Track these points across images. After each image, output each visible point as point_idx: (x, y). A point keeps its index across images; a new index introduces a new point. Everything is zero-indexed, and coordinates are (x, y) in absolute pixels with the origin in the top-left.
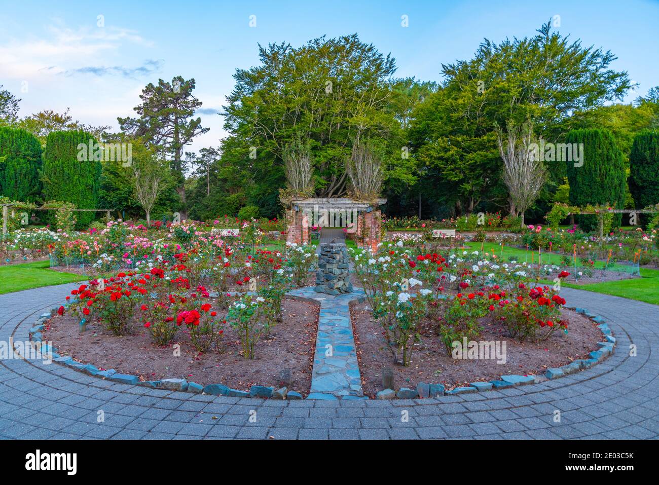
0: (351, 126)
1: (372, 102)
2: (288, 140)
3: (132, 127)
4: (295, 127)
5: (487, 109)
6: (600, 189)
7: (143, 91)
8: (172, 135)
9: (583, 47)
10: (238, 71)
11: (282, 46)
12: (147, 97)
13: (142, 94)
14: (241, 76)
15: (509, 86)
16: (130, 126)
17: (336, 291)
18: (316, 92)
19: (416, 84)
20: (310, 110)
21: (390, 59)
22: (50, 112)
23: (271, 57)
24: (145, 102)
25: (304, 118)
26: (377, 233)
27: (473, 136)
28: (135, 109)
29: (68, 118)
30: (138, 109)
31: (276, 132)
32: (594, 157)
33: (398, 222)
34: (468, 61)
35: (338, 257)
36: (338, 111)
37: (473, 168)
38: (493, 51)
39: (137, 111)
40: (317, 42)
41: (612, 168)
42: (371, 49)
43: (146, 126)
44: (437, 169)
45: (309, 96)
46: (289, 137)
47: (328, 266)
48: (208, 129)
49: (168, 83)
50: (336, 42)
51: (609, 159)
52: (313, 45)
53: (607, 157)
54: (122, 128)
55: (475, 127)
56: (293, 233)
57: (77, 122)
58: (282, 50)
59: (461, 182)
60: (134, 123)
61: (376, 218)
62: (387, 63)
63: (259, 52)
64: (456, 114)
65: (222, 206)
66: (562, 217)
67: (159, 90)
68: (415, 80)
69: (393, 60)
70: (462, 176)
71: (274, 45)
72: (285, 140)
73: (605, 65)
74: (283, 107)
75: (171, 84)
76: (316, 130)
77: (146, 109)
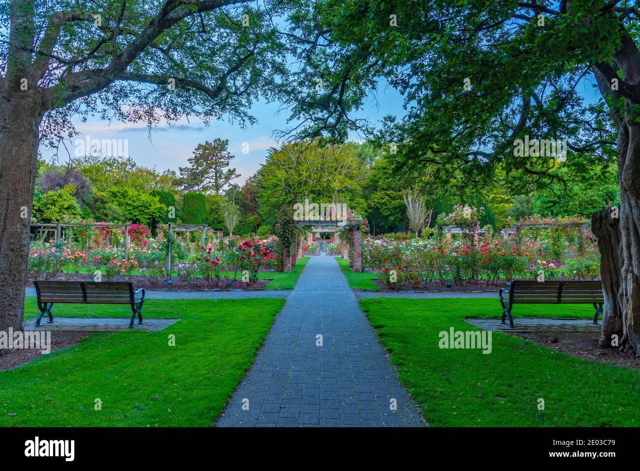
0: (332, 188)
1: (343, 173)
3: (188, 173)
4: (303, 188)
7: (195, 149)
12: (197, 152)
13: (194, 151)
16: (186, 172)
20: (311, 179)
24: (195, 156)
25: (308, 183)
28: (188, 160)
30: (190, 160)
31: (293, 190)
36: (325, 180)
37: (395, 208)
43: (195, 172)
44: (378, 209)
45: (310, 172)
46: (300, 193)
48: (240, 175)
49: (211, 143)
54: (181, 174)
59: (389, 216)
60: (189, 170)
65: (244, 225)
67: (205, 148)
70: (389, 213)
74: (297, 178)
75: (213, 143)
76: (314, 189)
77: (197, 160)
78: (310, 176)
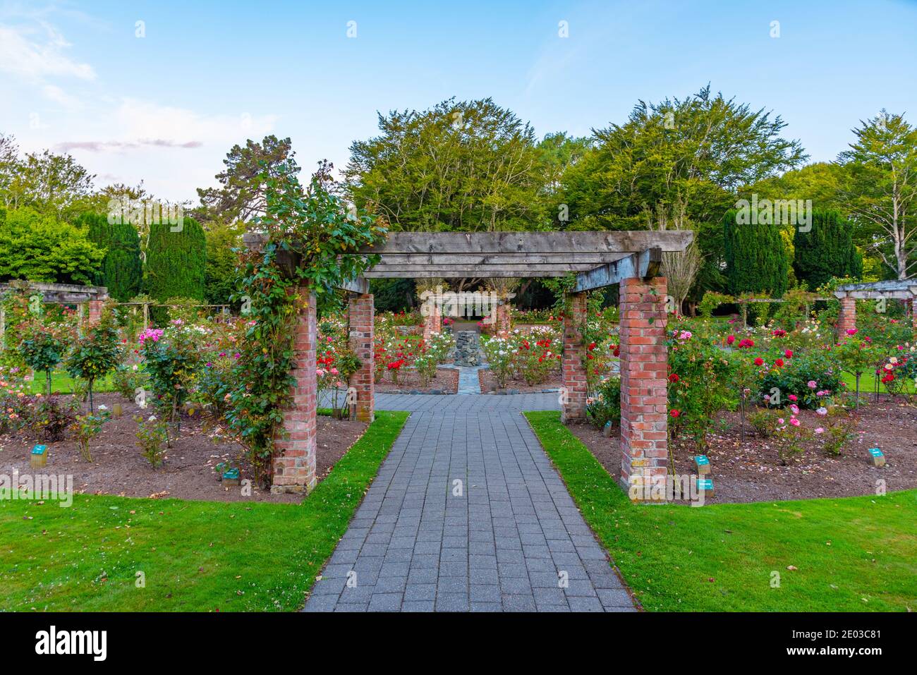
0: (485, 207)
1: (509, 176)
2: (414, 223)
3: (214, 200)
4: (421, 209)
5: (640, 184)
6: (758, 275)
7: (228, 154)
8: (263, 209)
9: (753, 110)
10: (355, 143)
11: (405, 114)
12: (232, 161)
13: (226, 159)
14: (358, 148)
15: (663, 159)
16: (213, 198)
17: (470, 365)
18: (445, 168)
19: (568, 141)
20: (438, 188)
21: (529, 128)
22: (120, 186)
23: (392, 125)
24: (229, 168)
25: (432, 198)
26: (507, 325)
27: (625, 214)
28: (217, 177)
29: (141, 192)
30: (220, 177)
31: (400, 214)
32: (751, 241)
33: (538, 314)
34: (621, 126)
35: (471, 340)
36: (469, 190)
38: (649, 112)
39: (219, 179)
40: (444, 105)
41: (771, 252)
42: (508, 114)
43: (231, 198)
46: (415, 220)
47: (463, 347)
49: (258, 144)
50: (467, 105)
51: (767, 243)
52: (440, 108)
53: (765, 241)
54: (202, 201)
55: (627, 204)
56: (430, 326)
57: (151, 197)
58: (405, 118)
60: (218, 195)
61: (506, 312)
62: (525, 133)
63: (379, 120)
64: (605, 191)
66: (713, 307)
67: (247, 154)
68: (567, 136)
69: (532, 129)
71: (395, 112)
72: (411, 223)
73: (774, 132)
74: (408, 186)
75: (261, 145)
76: (445, 211)
77: (231, 176)
78: (436, 181)
